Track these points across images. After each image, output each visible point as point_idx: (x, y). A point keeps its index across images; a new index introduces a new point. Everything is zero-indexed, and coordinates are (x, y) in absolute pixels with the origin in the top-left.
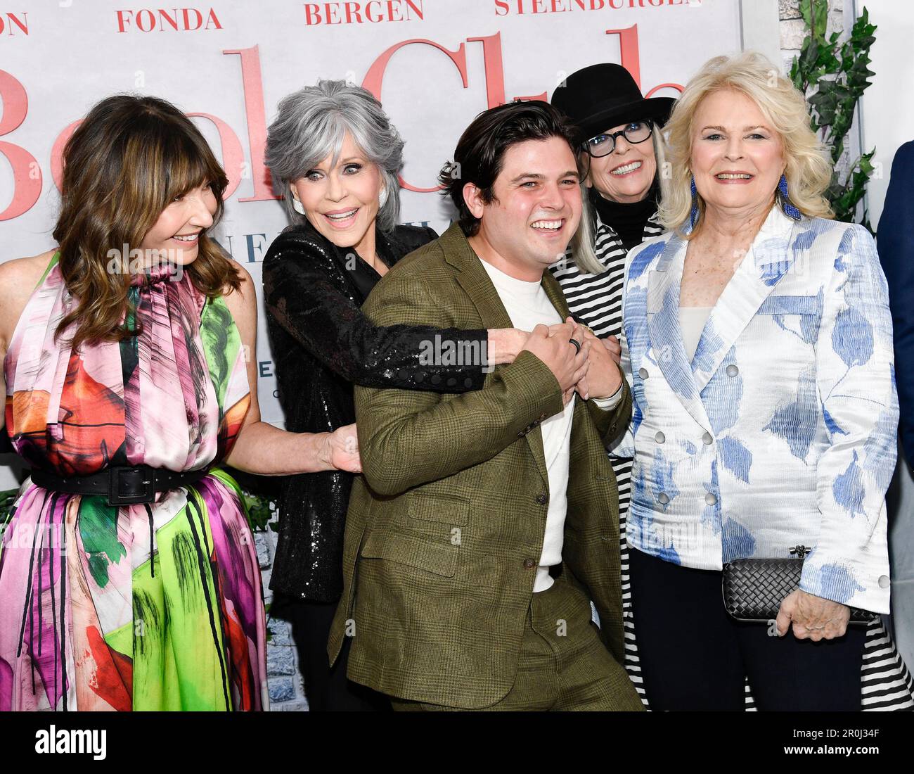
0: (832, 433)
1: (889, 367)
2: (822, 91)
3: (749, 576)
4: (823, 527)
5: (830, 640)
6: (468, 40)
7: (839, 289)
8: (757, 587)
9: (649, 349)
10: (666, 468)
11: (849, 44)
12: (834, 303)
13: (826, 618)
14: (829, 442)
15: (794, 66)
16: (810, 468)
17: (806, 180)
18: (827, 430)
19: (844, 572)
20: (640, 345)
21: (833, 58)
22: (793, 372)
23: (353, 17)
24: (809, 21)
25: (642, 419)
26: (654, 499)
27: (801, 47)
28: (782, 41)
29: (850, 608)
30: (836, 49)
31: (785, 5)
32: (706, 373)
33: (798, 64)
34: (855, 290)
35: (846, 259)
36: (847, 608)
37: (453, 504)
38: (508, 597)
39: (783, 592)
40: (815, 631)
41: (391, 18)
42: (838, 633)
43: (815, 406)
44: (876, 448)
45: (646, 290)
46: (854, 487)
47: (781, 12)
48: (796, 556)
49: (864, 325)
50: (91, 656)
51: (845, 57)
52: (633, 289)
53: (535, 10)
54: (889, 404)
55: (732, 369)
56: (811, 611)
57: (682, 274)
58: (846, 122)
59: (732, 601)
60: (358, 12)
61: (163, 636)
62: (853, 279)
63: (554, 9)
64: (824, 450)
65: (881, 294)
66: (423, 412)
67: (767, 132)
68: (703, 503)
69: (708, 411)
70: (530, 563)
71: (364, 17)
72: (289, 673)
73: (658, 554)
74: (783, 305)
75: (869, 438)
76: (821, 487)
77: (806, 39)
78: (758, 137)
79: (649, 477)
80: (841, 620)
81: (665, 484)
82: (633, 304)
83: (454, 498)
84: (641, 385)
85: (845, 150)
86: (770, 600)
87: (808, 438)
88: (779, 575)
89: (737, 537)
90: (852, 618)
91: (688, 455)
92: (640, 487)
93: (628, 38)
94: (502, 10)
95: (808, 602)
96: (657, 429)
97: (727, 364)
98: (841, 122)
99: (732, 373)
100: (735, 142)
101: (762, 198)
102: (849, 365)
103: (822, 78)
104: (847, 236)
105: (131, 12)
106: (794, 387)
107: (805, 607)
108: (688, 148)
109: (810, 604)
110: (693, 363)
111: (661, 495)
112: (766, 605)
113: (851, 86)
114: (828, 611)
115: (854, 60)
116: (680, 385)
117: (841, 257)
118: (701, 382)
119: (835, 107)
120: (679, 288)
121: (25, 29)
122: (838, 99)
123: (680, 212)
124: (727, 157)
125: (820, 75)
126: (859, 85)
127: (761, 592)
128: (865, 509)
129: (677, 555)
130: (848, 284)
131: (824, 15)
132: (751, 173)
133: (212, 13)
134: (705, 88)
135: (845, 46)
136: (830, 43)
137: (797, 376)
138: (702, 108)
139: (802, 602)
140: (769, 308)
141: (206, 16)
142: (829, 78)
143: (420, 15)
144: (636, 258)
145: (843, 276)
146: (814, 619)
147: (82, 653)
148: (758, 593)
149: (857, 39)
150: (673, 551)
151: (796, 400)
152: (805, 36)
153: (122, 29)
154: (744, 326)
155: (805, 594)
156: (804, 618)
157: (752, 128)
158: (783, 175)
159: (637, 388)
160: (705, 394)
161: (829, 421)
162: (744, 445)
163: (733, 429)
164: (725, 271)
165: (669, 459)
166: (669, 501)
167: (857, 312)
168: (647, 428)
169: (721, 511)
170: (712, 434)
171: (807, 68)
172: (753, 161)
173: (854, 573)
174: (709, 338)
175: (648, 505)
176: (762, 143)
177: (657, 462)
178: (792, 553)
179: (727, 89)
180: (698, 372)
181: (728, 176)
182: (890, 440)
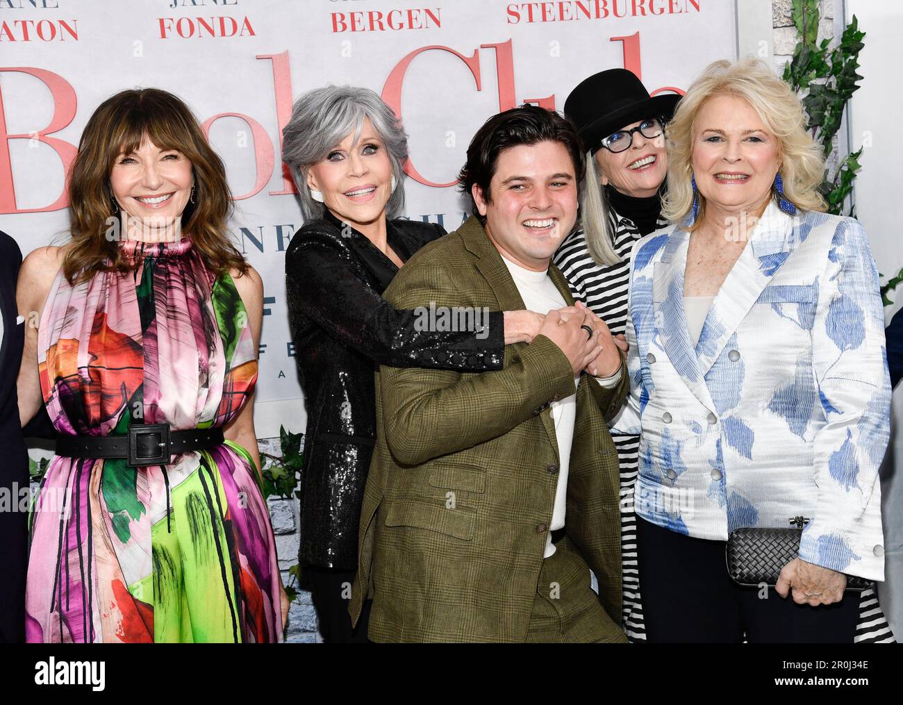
0: (827, 412)
1: (880, 350)
2: (813, 94)
3: (751, 544)
4: (819, 500)
5: (828, 605)
6: (482, 47)
7: (833, 278)
8: (758, 555)
9: (655, 335)
10: (673, 446)
11: (838, 50)
12: (828, 291)
13: (823, 585)
14: (825, 420)
15: (786, 71)
16: (808, 444)
17: (801, 177)
18: (823, 410)
19: (840, 542)
20: (648, 332)
21: (823, 63)
22: (791, 356)
23: (376, 25)
24: (801, 28)
25: (648, 399)
26: (663, 474)
27: (793, 53)
28: (775, 48)
29: (847, 576)
30: (827, 55)
31: (779, 14)
32: (709, 358)
33: (790, 69)
34: (847, 279)
35: (840, 250)
36: (844, 576)
37: (471, 473)
38: (521, 560)
39: (784, 560)
40: (813, 597)
41: (411, 26)
42: (835, 599)
43: (812, 388)
44: (869, 427)
45: (652, 280)
46: (848, 463)
47: (775, 20)
48: (796, 525)
49: (856, 312)
50: (117, 607)
51: (835, 62)
52: (639, 279)
53: (544, 19)
54: (881, 385)
55: (734, 354)
56: (810, 578)
57: (685, 265)
58: (835, 123)
59: (735, 567)
60: (381, 20)
61: (180, 587)
62: (846, 269)
63: (562, 18)
64: (821, 427)
65: (872, 282)
66: (445, 389)
67: (764, 135)
68: (709, 479)
69: (712, 392)
70: (542, 528)
71: (386, 25)
72: (312, 629)
73: (666, 525)
74: (780, 294)
75: (862, 417)
76: (818, 463)
77: (798, 45)
78: (755, 140)
79: (658, 454)
80: (838, 586)
81: (672, 460)
82: (639, 292)
83: (472, 467)
84: (648, 368)
85: (833, 150)
86: (771, 567)
87: (805, 417)
88: (779, 544)
89: (741, 509)
90: (848, 585)
91: (694, 434)
92: (648, 462)
93: (631, 44)
94: (514, 19)
95: (807, 570)
96: (664, 410)
97: (729, 349)
98: (830, 123)
99: (734, 358)
100: (733, 145)
101: (758, 196)
102: (842, 349)
103: (813, 82)
104: (840, 229)
105: (172, 19)
106: (792, 370)
107: (804, 575)
108: (690, 147)
109: (808, 572)
110: (697, 349)
111: (669, 471)
112: (767, 571)
113: (840, 89)
114: (825, 578)
115: (844, 65)
116: (685, 369)
117: (835, 249)
118: (705, 366)
119: (824, 109)
120: (683, 279)
121: (75, 35)
122: (827, 101)
123: (681, 205)
124: (725, 159)
125: (811, 79)
126: (847, 89)
127: (763, 559)
128: (860, 483)
129: (685, 526)
130: (842, 273)
131: (815, 22)
132: (748, 173)
133: (246, 21)
134: (706, 93)
135: (835, 52)
136: (820, 49)
137: (794, 360)
138: (703, 111)
139: (801, 570)
140: (768, 296)
141: (240, 23)
142: (820, 82)
143: (438, 23)
144: (641, 250)
145: (836, 266)
146: (811, 586)
147: (109, 605)
148: (760, 560)
149: (846, 46)
150: (681, 522)
151: (794, 383)
152: (797, 43)
153: (163, 36)
154: (745, 315)
155: (804, 563)
156: (804, 585)
157: (750, 131)
158: (778, 173)
159: (645, 371)
160: (709, 377)
161: (825, 401)
162: (746, 424)
163: (736, 410)
164: (725, 262)
165: (676, 438)
166: (676, 476)
167: (849, 300)
168: (654, 409)
169: (726, 486)
170: (716, 415)
171: (799, 72)
172: (750, 163)
173: (850, 543)
174: (711, 325)
175: (656, 479)
176: (759, 146)
177: (665, 440)
178: (791, 523)
179: (727, 95)
180: (702, 357)
181: (726, 176)
182: (883, 419)
